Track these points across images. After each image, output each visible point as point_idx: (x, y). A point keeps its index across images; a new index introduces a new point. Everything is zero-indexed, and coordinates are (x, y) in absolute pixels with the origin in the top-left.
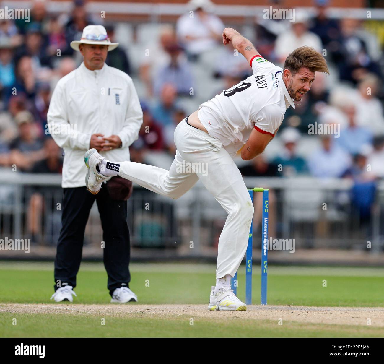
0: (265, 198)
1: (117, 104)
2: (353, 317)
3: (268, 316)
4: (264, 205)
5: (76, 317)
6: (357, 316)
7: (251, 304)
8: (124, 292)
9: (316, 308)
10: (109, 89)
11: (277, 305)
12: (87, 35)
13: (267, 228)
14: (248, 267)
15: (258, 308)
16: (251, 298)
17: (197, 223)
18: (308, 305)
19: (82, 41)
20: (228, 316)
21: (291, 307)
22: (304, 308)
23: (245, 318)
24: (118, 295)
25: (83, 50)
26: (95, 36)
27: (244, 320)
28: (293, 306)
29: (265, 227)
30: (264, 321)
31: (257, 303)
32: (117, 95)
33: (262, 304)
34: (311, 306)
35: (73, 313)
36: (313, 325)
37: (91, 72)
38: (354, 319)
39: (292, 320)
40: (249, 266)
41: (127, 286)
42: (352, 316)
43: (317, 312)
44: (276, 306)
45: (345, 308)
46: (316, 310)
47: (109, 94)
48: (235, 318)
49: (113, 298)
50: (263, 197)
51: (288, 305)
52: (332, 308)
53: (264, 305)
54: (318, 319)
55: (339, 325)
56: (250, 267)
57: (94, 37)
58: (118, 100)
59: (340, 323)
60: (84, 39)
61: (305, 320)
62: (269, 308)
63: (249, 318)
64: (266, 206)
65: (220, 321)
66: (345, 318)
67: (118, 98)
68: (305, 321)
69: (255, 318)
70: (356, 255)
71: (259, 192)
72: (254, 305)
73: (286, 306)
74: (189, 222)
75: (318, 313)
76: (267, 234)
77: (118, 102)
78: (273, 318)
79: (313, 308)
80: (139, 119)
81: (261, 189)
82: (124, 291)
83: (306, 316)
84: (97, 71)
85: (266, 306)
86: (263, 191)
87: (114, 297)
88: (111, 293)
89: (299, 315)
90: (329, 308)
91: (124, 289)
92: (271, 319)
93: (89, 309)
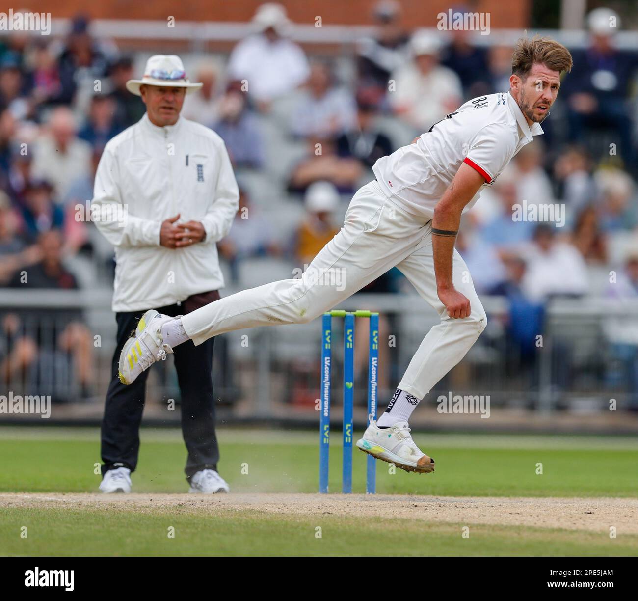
0: (373, 327)
1: (199, 180)
2: (510, 514)
3: (377, 511)
4: (372, 337)
5: (78, 513)
6: (517, 512)
7: (351, 493)
8: (209, 478)
9: (453, 498)
10: (187, 157)
11: (392, 494)
12: (153, 72)
13: (376, 374)
14: (346, 435)
15: (361, 498)
16: (350, 482)
17: (264, 367)
18: (440, 495)
19: (145, 81)
20: (315, 511)
21: (414, 497)
22: (434, 498)
23: (341, 515)
24: (200, 483)
25: (146, 94)
26: (164, 71)
27: (341, 517)
28: (416, 496)
29: (373, 373)
30: (371, 519)
31: (360, 491)
32: (200, 166)
33: (367, 493)
34: (445, 495)
35: (73, 507)
36: (449, 525)
37: (159, 129)
38: (512, 515)
39: (415, 518)
40: (348, 433)
41: (214, 468)
42: (509, 511)
43: (454, 506)
44: (390, 496)
45: (497, 499)
46: (453, 502)
47: (187, 164)
48: (327, 515)
49: (192, 487)
50: (371, 325)
51: (409, 494)
52: (479, 498)
53: (371, 494)
54: (456, 515)
55: (490, 526)
56: (349, 435)
57: (162, 73)
58: (202, 174)
59: (491, 523)
60: (147, 77)
61: (436, 517)
62: (379, 498)
63: (348, 515)
64: (375, 340)
65: (303, 520)
66: (499, 514)
67: (202, 170)
68: (437, 520)
69: (358, 515)
70: (515, 416)
71: (364, 318)
72: (357, 495)
73: (406, 496)
74: (253, 364)
75: (456, 506)
76: (376, 383)
77: (200, 177)
78: (387, 515)
79: (447, 498)
80: (234, 204)
81: (367, 312)
82: (209, 476)
83: (438, 512)
84: (168, 128)
85: (375, 496)
86: (369, 315)
87: (193, 485)
88: (190, 480)
89: (426, 509)
90: (473, 499)
91: (209, 473)
92: (382, 516)
93: (97, 500)
